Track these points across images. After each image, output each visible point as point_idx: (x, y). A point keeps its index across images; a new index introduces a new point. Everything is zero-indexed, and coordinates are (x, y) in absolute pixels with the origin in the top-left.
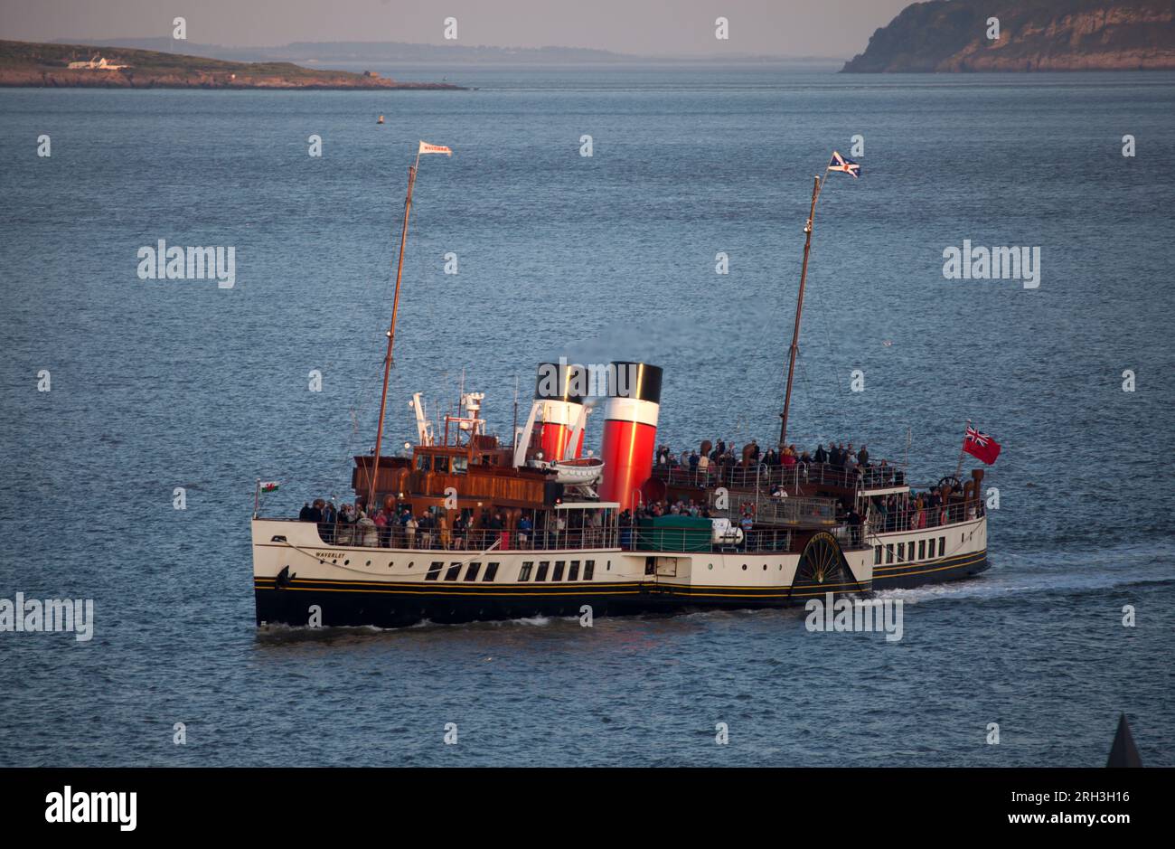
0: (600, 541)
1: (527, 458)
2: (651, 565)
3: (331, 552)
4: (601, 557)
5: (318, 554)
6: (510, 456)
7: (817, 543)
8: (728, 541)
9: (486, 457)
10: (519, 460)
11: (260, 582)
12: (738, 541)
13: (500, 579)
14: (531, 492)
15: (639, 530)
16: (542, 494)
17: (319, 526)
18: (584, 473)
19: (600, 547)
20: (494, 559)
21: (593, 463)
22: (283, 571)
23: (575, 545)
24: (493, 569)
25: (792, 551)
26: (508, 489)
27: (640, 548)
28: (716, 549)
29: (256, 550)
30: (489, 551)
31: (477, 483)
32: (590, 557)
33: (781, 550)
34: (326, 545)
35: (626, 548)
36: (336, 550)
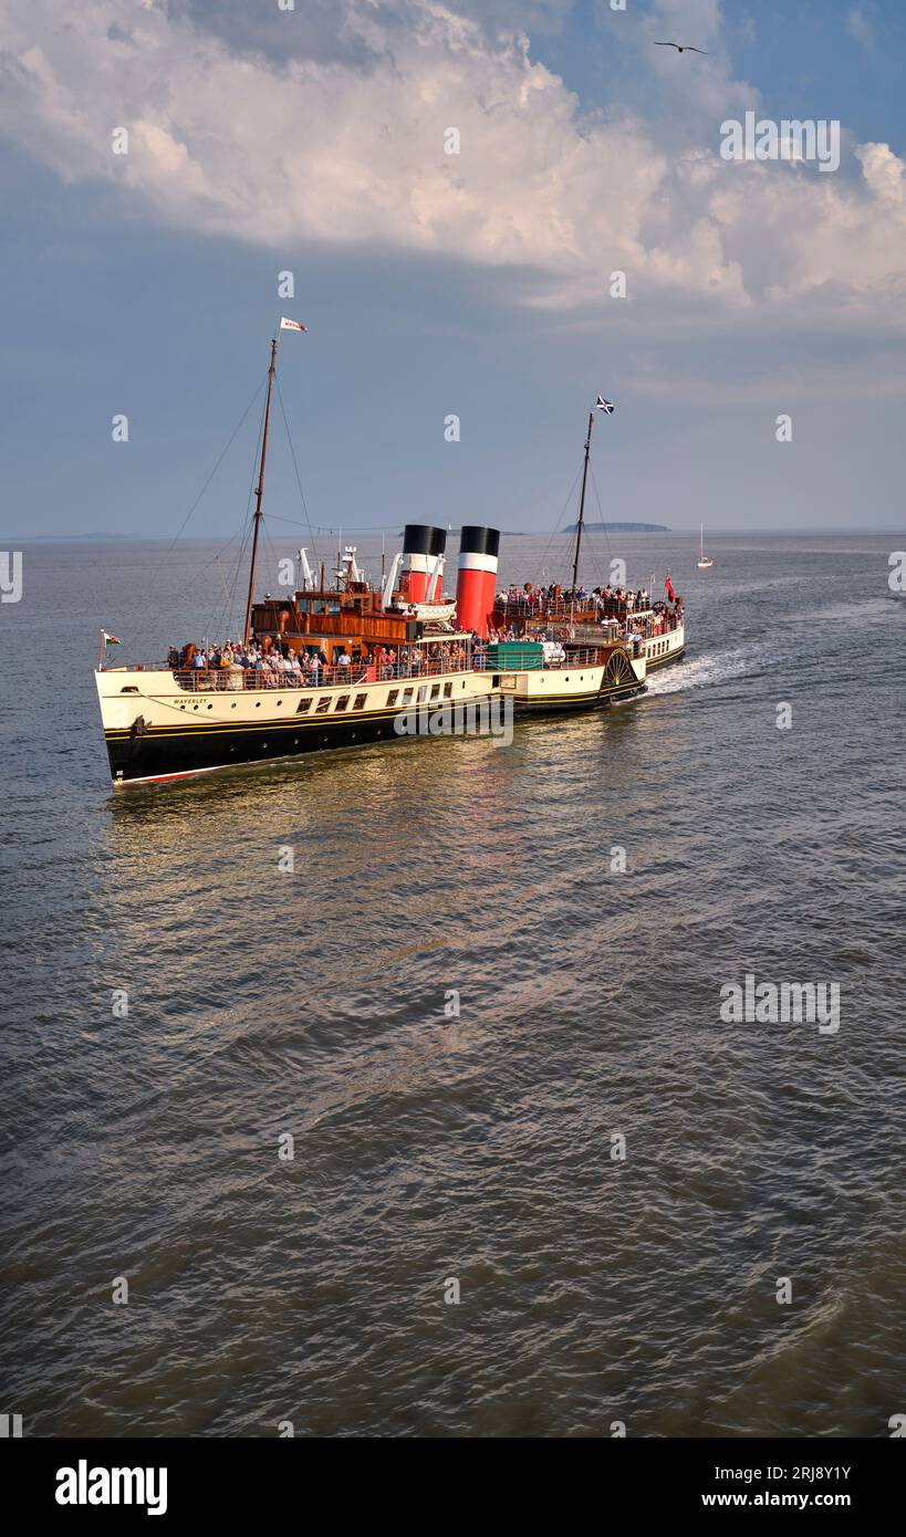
0: (456, 666)
1: (393, 599)
2: (496, 681)
3: (192, 698)
4: (456, 679)
5: (176, 702)
6: (377, 598)
7: (615, 657)
8: (555, 660)
9: (358, 601)
10: (387, 602)
11: (111, 733)
12: (562, 660)
13: (369, 706)
14: (395, 630)
15: (487, 655)
16: (404, 632)
17: (175, 674)
18: (440, 611)
19: (457, 671)
20: (362, 691)
21: (449, 602)
22: (137, 720)
23: (436, 671)
24: (361, 700)
25: (598, 664)
26: (375, 627)
27: (489, 668)
28: (546, 667)
29: (103, 702)
30: (357, 684)
31: (348, 623)
32: (448, 680)
33: (591, 664)
34: (187, 693)
35: (477, 669)
36: (197, 696)
